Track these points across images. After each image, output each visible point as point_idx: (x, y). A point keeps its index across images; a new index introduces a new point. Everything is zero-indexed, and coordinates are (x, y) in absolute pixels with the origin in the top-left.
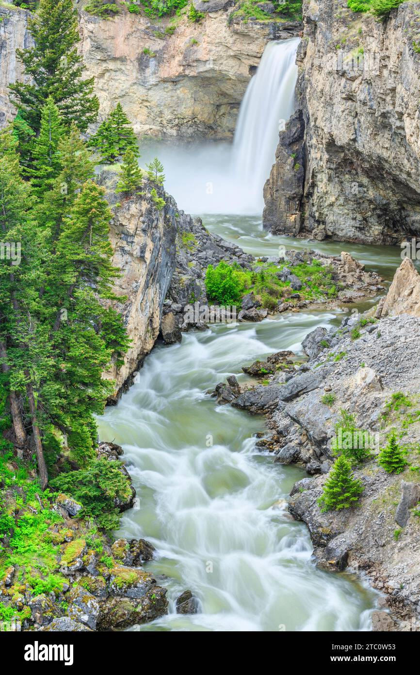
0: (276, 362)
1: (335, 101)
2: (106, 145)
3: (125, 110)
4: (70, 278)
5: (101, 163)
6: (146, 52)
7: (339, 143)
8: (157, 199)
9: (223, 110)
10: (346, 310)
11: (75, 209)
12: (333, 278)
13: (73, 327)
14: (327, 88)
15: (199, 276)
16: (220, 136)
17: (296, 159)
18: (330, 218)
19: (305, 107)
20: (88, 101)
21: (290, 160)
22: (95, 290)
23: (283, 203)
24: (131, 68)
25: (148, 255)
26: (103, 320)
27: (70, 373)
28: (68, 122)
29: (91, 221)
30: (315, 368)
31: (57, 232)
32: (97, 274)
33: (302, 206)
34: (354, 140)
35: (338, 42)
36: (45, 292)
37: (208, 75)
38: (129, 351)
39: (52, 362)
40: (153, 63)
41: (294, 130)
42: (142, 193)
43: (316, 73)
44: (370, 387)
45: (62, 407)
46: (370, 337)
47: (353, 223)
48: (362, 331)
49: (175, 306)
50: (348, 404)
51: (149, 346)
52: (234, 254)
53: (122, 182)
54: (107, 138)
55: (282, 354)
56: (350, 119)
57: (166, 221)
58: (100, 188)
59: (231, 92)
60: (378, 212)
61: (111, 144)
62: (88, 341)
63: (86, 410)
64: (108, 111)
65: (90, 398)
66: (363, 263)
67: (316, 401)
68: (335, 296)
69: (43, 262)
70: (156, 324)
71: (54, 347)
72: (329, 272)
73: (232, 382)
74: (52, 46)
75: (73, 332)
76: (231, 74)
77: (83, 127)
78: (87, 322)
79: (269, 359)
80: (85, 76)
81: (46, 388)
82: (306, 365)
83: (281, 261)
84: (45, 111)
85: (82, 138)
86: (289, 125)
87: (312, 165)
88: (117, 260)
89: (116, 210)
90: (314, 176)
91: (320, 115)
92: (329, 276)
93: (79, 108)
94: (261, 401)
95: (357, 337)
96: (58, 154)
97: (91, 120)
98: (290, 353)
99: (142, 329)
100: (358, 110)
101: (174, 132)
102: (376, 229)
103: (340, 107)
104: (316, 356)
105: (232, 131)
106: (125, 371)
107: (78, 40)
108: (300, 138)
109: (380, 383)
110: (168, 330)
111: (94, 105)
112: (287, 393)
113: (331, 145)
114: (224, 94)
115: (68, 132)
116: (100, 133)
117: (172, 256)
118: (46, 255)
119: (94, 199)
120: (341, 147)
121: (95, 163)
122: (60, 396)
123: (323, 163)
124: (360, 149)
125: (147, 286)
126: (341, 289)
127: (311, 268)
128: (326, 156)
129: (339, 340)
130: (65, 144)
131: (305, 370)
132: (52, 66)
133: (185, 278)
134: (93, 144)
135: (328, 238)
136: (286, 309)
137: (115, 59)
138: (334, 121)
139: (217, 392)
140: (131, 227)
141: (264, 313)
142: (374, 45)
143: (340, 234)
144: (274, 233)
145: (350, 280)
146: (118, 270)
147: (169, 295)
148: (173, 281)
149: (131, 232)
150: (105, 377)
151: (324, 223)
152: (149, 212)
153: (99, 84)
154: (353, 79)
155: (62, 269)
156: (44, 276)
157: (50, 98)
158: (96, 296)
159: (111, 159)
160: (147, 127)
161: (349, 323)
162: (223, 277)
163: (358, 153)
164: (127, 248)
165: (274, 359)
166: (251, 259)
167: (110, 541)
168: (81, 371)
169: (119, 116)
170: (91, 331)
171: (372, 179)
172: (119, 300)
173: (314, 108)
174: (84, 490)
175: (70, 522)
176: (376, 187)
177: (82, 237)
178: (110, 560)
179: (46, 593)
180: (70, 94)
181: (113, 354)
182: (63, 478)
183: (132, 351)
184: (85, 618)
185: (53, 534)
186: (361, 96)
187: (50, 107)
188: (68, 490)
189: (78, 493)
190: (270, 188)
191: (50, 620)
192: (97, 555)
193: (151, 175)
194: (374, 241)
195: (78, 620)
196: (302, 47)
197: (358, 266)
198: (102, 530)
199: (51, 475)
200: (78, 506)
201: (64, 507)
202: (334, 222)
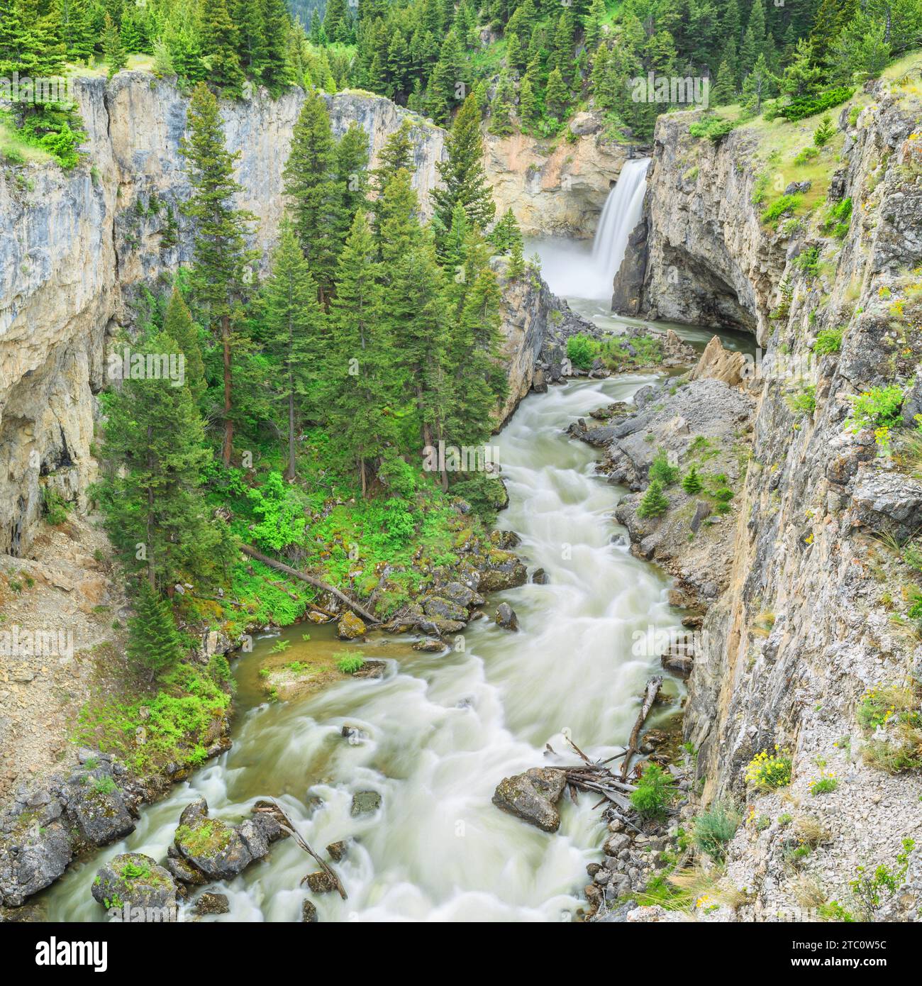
0: (614, 409)
1: (673, 210)
2: (500, 240)
3: (514, 213)
4: (469, 341)
5: (495, 254)
6: (532, 167)
7: (673, 245)
8: (535, 284)
9: (587, 216)
10: (668, 373)
11: (475, 289)
12: (660, 349)
13: (470, 378)
14: (668, 201)
15: (563, 344)
16: (584, 236)
17: (640, 256)
18: (662, 303)
19: (650, 215)
20: (487, 205)
21: (636, 256)
22: (487, 351)
23: (628, 290)
24: (521, 178)
25: (526, 326)
26: (492, 373)
27: (467, 411)
28: (472, 222)
29: (486, 299)
30: (642, 415)
31: (461, 307)
32: (489, 339)
33: (641, 292)
34: (685, 243)
35: (679, 162)
36: (451, 351)
37: (578, 187)
38: (510, 397)
39: (454, 402)
40: (537, 176)
41: (640, 233)
42: (524, 279)
43: (660, 187)
44: (680, 431)
45: (460, 436)
46: (683, 394)
47: (678, 307)
48: (678, 390)
49: (544, 365)
50: (663, 443)
51: (524, 394)
52: (589, 328)
53: (510, 270)
54: (500, 234)
55: (619, 404)
56: (683, 225)
57: (541, 301)
58: (493, 273)
59: (594, 201)
60: (698, 300)
61: (503, 240)
62: (481, 388)
63: (477, 439)
64: (502, 214)
65: (480, 429)
66: (682, 339)
67: (641, 439)
68: (660, 363)
69: (451, 329)
70: (530, 378)
71: (456, 392)
72: (657, 344)
73: (581, 422)
74: (462, 160)
75: (470, 381)
76: (596, 187)
77: (483, 226)
78: (480, 375)
79: (609, 407)
80: (486, 185)
81: (449, 421)
82: (635, 412)
83: (623, 335)
84: (455, 211)
85: (482, 234)
86: (636, 230)
87: (652, 261)
88: (504, 329)
89: (505, 291)
90: (652, 270)
91: (660, 222)
92: (657, 347)
93: (480, 210)
94: (601, 438)
95: (674, 394)
96: (464, 246)
97: (489, 220)
98: (624, 403)
99: (519, 382)
100: (690, 219)
101: (550, 232)
102: (695, 313)
103: (676, 215)
104: (643, 406)
105: (593, 232)
106: (506, 412)
107: (481, 155)
108: (644, 239)
109: (687, 429)
110: (537, 383)
111: (491, 209)
112: (620, 433)
113: (667, 245)
114: (589, 203)
115: (471, 229)
116: (496, 231)
117: (544, 327)
118: (454, 325)
119: (489, 282)
120: (674, 248)
121: (491, 254)
122: (459, 427)
123: (660, 260)
124: (689, 250)
125: (524, 350)
126: (666, 357)
127: (644, 341)
128: (663, 255)
129: (660, 396)
130: (470, 238)
131: (634, 416)
132: (461, 176)
133: (553, 345)
134: (490, 239)
135: (659, 319)
136: (624, 371)
137: (509, 172)
138: (671, 227)
139: (571, 430)
140: (515, 305)
141: (608, 373)
142: (706, 165)
143: (668, 315)
144: (619, 314)
145: (672, 351)
146: (504, 336)
147: (540, 357)
148: (544, 346)
149: (515, 308)
150: (491, 415)
151: (657, 307)
152: (529, 293)
153: (496, 192)
154: (688, 193)
155: (464, 334)
156: (450, 339)
157: (460, 202)
158: (488, 355)
159: (503, 252)
160: (530, 227)
161: (669, 383)
162: (580, 345)
163: (687, 253)
164: (512, 320)
165: (613, 407)
166: (601, 332)
167: (489, 532)
168: (474, 410)
169: (510, 218)
170: (482, 382)
171: (695, 274)
172: (504, 359)
173: (657, 216)
174: (473, 495)
175: (463, 516)
176: (698, 280)
177: (479, 310)
178: (488, 545)
179: (444, 565)
180: (475, 199)
181: (498, 399)
182: (459, 486)
183: (511, 397)
184: (470, 583)
185: (450, 525)
186: (693, 207)
187: (459, 209)
188: (462, 494)
189: (469, 497)
190: (619, 279)
191: (446, 584)
192: (480, 540)
193: (531, 264)
194: (693, 322)
195: (465, 585)
196: (651, 165)
197: (679, 341)
198: (484, 523)
199: (450, 483)
200: (468, 506)
201: (459, 506)
202: (664, 307)
